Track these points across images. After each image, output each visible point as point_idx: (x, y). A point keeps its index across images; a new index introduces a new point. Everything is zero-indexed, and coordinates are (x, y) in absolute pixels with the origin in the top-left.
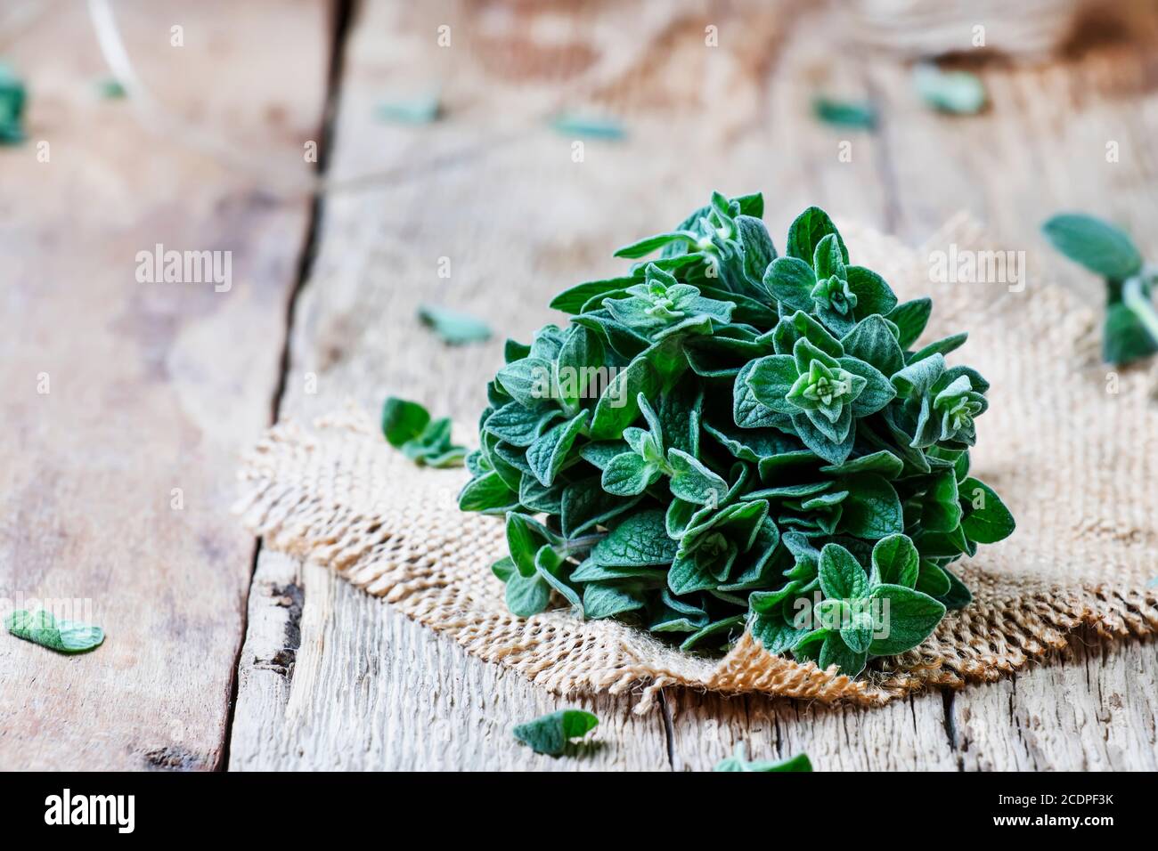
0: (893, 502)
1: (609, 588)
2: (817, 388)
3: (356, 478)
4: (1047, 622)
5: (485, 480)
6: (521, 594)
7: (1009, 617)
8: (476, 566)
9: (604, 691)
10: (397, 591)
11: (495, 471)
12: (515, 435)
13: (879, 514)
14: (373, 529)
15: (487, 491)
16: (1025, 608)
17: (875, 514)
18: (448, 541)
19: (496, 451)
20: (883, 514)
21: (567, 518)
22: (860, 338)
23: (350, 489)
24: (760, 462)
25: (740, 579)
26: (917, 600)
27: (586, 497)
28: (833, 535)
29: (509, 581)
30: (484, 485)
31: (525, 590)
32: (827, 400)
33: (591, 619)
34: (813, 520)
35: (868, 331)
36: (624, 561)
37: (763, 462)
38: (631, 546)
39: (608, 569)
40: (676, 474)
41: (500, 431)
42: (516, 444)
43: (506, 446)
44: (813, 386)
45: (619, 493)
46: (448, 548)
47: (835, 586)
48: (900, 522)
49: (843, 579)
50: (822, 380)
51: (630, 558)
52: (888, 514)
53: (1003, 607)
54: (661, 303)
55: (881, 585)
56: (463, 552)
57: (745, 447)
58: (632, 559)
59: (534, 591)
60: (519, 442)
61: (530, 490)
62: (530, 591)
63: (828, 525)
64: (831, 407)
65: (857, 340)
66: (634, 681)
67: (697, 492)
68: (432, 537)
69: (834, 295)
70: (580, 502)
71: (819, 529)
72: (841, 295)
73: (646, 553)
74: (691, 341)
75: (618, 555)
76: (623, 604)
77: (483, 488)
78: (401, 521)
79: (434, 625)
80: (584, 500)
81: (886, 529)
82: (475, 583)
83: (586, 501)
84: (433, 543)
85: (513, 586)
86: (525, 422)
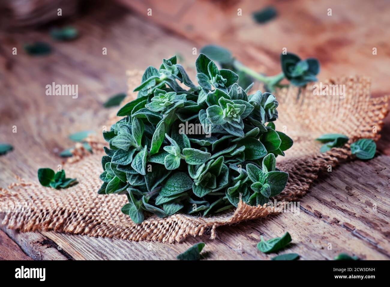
0: (260, 145)
1: (171, 204)
2: (230, 113)
3: (42, 199)
4: (308, 171)
5: (113, 181)
6: (135, 216)
7: (295, 173)
8: (106, 214)
9: (197, 235)
10: (87, 230)
11: (116, 176)
12: (123, 162)
13: (257, 150)
14: (63, 213)
15: (113, 185)
16: (299, 169)
17: (255, 150)
18: (92, 209)
19: (118, 169)
20: (258, 149)
21: (148, 185)
22: (233, 93)
23: (42, 203)
24: (213, 144)
25: (220, 186)
26: (281, 174)
27: (153, 176)
28: (245, 161)
29: (130, 213)
30: (113, 183)
31: (136, 214)
32: (235, 116)
33: (169, 216)
34: (235, 159)
35: (235, 89)
36: (176, 192)
37: (214, 144)
38: (176, 187)
39: (169, 197)
40: (186, 157)
41: (118, 162)
42: (125, 164)
43: (121, 166)
44: (229, 112)
45: (172, 169)
46: (93, 211)
47: (254, 177)
48: (266, 150)
49: (255, 174)
50: (232, 110)
51: (177, 191)
52: (260, 149)
53: (291, 171)
54: (166, 100)
55: (268, 173)
56: (99, 210)
57: (207, 141)
58: (178, 191)
59: (138, 214)
60: (125, 163)
61: (131, 179)
62: (137, 214)
63: (241, 159)
64: (237, 118)
65: (232, 94)
66: (206, 229)
67: (197, 161)
68: (86, 209)
69: (218, 81)
70: (151, 178)
71: (239, 161)
72: (221, 81)
73: (182, 187)
74: (178, 111)
75: (172, 191)
76: (179, 208)
77: (113, 184)
78: (71, 207)
79: (109, 236)
80: (152, 177)
81: (261, 154)
82: (109, 219)
83: (153, 177)
84: (88, 210)
85: (132, 214)
86: (123, 156)
